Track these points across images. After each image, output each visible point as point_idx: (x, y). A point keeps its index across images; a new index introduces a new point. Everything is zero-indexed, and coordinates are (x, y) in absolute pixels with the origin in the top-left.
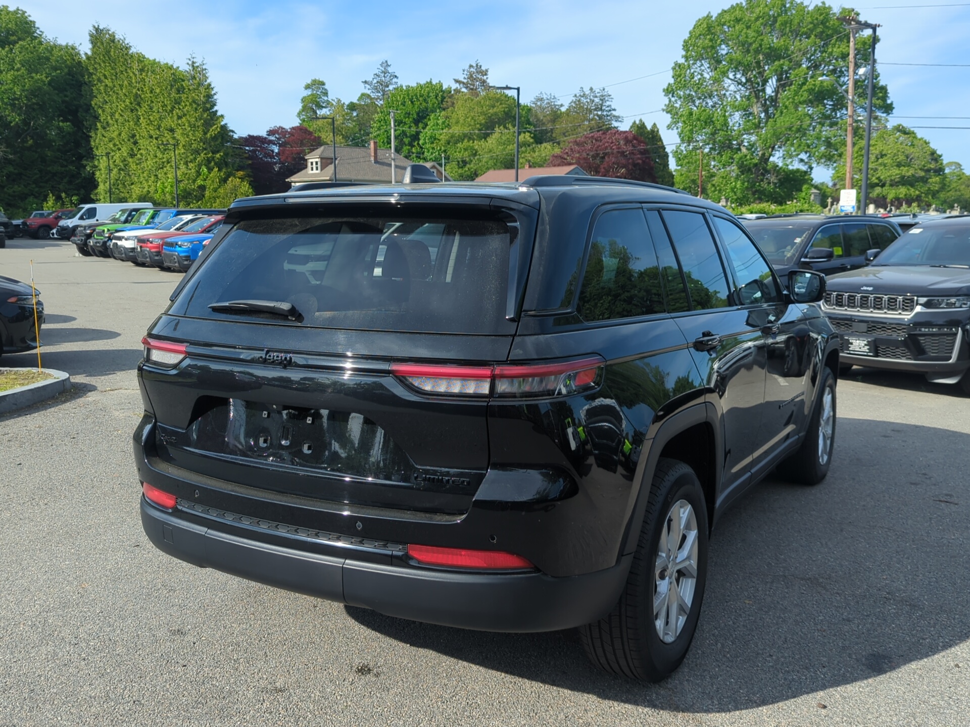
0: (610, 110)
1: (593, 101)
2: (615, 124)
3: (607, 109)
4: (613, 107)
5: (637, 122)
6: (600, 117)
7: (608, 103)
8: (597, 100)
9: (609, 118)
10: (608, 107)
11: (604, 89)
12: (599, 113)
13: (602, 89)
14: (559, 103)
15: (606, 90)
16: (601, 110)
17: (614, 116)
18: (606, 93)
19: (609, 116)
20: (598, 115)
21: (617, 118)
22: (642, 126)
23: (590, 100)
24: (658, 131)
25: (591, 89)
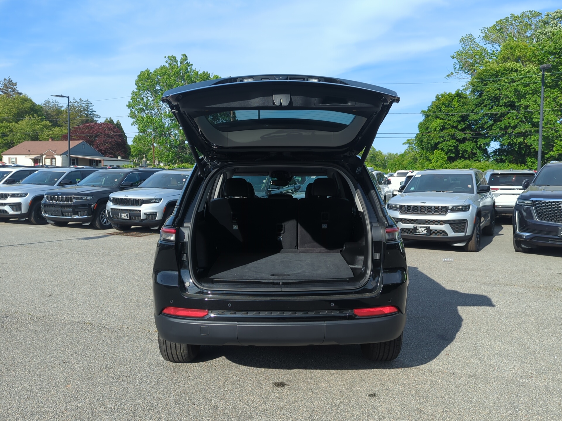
0: (92, 112)
1: (82, 106)
2: (95, 119)
3: (90, 111)
4: (94, 110)
5: (109, 119)
6: (87, 115)
7: (90, 108)
8: (84, 105)
9: (92, 115)
10: (91, 109)
11: (88, 100)
12: (86, 112)
13: (86, 100)
14: (60, 105)
15: (89, 101)
16: (87, 111)
17: (95, 115)
18: (89, 102)
19: (92, 114)
20: (85, 114)
21: (97, 116)
22: (111, 122)
23: (80, 105)
24: (120, 124)
25: (81, 99)
